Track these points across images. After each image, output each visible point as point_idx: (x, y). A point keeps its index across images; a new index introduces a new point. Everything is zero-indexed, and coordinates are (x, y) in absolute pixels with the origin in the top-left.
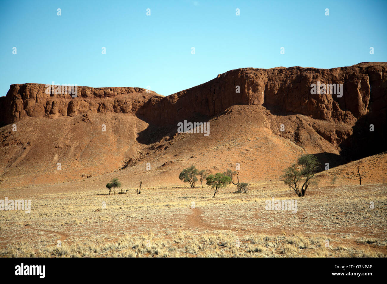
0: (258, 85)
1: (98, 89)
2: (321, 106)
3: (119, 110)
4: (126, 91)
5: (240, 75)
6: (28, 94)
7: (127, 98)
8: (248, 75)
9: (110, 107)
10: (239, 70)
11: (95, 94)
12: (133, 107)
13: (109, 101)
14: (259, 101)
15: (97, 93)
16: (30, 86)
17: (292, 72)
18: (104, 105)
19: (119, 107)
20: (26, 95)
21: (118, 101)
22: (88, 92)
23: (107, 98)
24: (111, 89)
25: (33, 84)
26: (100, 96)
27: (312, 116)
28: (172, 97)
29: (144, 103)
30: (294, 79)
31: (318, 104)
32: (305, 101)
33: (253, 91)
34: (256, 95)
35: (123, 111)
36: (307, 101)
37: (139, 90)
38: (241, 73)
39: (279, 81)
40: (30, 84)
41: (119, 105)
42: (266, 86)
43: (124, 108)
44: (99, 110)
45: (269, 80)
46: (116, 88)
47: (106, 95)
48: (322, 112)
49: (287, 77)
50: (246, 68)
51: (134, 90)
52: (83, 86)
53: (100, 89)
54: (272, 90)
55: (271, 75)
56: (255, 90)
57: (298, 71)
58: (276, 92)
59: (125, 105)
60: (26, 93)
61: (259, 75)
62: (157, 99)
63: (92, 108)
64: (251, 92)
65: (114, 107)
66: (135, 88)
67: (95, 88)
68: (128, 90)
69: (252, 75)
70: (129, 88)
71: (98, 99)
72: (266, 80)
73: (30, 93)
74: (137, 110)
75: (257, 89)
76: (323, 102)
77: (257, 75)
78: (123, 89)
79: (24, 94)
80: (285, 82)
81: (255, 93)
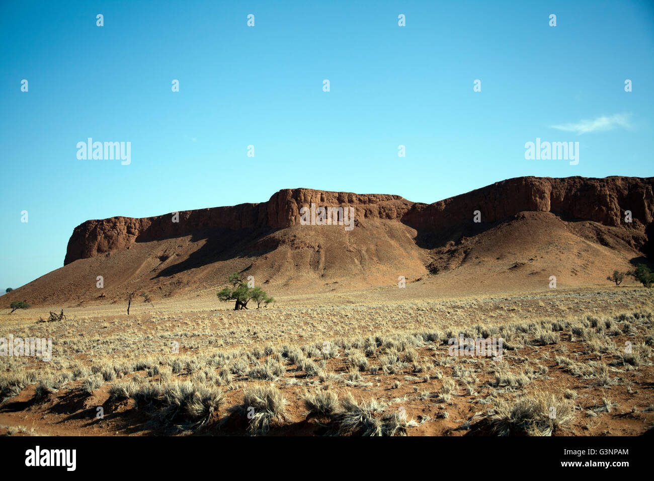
0: (544, 193)
1: (362, 195)
2: (611, 213)
3: (384, 217)
4: (386, 198)
5: (524, 183)
6: (303, 198)
7: (390, 204)
8: (533, 183)
9: (376, 213)
10: (522, 178)
11: (360, 200)
12: (397, 214)
13: (374, 207)
14: (547, 208)
15: (362, 198)
16: (304, 191)
17: (574, 181)
18: (370, 211)
19: (384, 213)
20: (301, 200)
21: (383, 208)
22: (354, 198)
23: (371, 205)
24: (374, 195)
25: (306, 189)
26: (365, 202)
27: (602, 222)
28: (438, 204)
29: (408, 209)
30: (578, 187)
31: (607, 212)
32: (595, 208)
33: (539, 198)
34: (543, 202)
35: (389, 217)
36: (597, 208)
37: (398, 197)
38: (525, 181)
39: (563, 188)
40: (303, 189)
41: (384, 211)
42: (552, 194)
43: (390, 215)
44: (366, 216)
45: (553, 188)
46: (378, 195)
47: (370, 201)
48: (612, 219)
49: (570, 185)
50: (530, 177)
51: (392, 198)
52: (348, 192)
53: (364, 195)
54: (558, 197)
55: (554, 184)
56: (542, 197)
57: (581, 180)
58: (562, 199)
59: (390, 212)
60: (300, 197)
61: (543, 183)
62: (422, 206)
63: (359, 214)
64: (538, 199)
65: (380, 213)
66: (393, 196)
67: (359, 195)
68: (388, 197)
69: (537, 184)
70: (388, 195)
71: (363, 205)
72: (551, 188)
73: (305, 197)
74: (402, 216)
75: (544, 196)
76: (613, 210)
77: (542, 183)
78: (383, 196)
79: (299, 198)
80: (570, 190)
81: (542, 200)
